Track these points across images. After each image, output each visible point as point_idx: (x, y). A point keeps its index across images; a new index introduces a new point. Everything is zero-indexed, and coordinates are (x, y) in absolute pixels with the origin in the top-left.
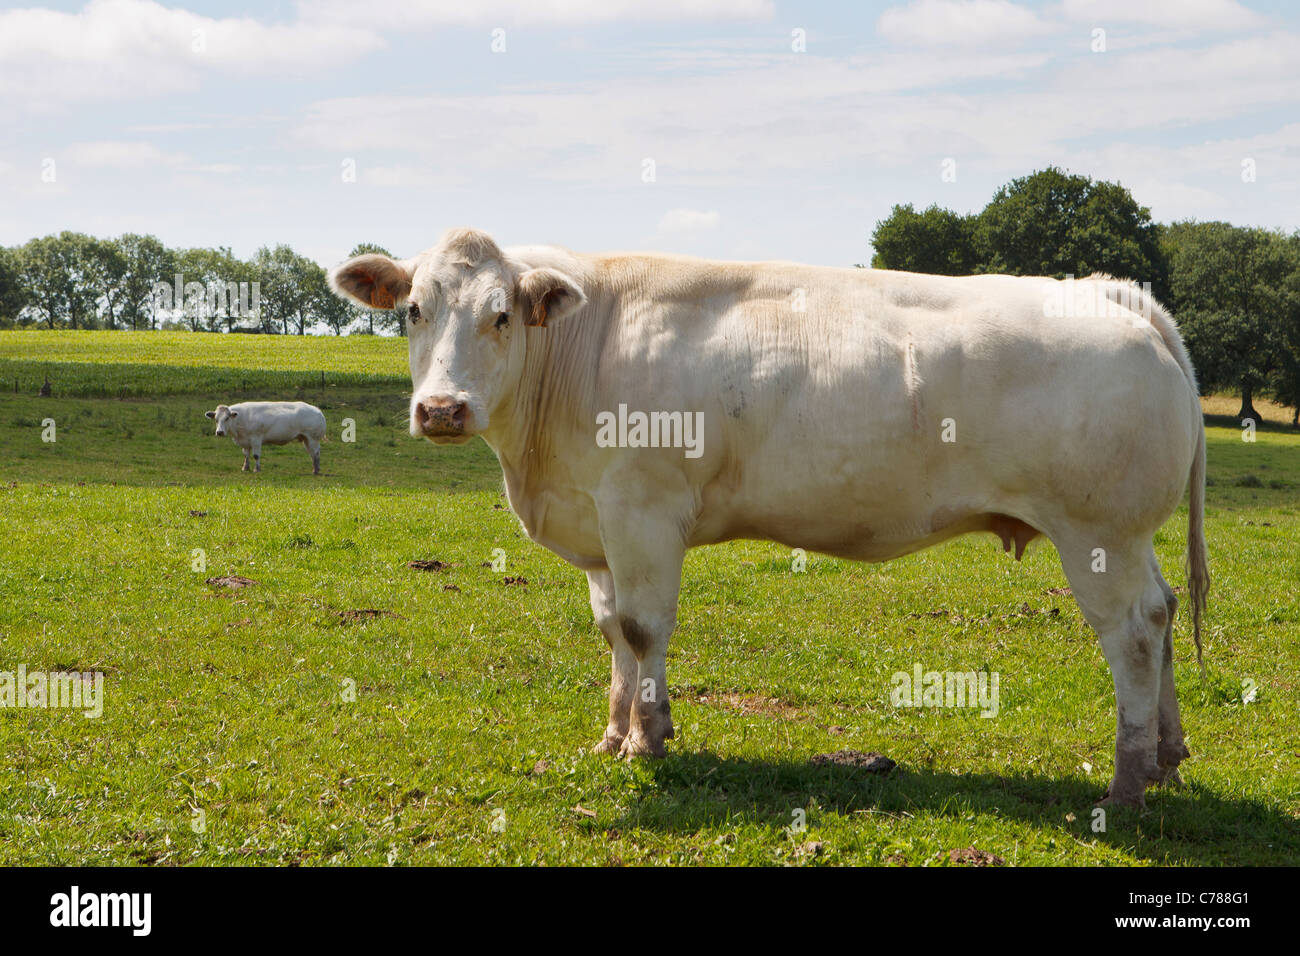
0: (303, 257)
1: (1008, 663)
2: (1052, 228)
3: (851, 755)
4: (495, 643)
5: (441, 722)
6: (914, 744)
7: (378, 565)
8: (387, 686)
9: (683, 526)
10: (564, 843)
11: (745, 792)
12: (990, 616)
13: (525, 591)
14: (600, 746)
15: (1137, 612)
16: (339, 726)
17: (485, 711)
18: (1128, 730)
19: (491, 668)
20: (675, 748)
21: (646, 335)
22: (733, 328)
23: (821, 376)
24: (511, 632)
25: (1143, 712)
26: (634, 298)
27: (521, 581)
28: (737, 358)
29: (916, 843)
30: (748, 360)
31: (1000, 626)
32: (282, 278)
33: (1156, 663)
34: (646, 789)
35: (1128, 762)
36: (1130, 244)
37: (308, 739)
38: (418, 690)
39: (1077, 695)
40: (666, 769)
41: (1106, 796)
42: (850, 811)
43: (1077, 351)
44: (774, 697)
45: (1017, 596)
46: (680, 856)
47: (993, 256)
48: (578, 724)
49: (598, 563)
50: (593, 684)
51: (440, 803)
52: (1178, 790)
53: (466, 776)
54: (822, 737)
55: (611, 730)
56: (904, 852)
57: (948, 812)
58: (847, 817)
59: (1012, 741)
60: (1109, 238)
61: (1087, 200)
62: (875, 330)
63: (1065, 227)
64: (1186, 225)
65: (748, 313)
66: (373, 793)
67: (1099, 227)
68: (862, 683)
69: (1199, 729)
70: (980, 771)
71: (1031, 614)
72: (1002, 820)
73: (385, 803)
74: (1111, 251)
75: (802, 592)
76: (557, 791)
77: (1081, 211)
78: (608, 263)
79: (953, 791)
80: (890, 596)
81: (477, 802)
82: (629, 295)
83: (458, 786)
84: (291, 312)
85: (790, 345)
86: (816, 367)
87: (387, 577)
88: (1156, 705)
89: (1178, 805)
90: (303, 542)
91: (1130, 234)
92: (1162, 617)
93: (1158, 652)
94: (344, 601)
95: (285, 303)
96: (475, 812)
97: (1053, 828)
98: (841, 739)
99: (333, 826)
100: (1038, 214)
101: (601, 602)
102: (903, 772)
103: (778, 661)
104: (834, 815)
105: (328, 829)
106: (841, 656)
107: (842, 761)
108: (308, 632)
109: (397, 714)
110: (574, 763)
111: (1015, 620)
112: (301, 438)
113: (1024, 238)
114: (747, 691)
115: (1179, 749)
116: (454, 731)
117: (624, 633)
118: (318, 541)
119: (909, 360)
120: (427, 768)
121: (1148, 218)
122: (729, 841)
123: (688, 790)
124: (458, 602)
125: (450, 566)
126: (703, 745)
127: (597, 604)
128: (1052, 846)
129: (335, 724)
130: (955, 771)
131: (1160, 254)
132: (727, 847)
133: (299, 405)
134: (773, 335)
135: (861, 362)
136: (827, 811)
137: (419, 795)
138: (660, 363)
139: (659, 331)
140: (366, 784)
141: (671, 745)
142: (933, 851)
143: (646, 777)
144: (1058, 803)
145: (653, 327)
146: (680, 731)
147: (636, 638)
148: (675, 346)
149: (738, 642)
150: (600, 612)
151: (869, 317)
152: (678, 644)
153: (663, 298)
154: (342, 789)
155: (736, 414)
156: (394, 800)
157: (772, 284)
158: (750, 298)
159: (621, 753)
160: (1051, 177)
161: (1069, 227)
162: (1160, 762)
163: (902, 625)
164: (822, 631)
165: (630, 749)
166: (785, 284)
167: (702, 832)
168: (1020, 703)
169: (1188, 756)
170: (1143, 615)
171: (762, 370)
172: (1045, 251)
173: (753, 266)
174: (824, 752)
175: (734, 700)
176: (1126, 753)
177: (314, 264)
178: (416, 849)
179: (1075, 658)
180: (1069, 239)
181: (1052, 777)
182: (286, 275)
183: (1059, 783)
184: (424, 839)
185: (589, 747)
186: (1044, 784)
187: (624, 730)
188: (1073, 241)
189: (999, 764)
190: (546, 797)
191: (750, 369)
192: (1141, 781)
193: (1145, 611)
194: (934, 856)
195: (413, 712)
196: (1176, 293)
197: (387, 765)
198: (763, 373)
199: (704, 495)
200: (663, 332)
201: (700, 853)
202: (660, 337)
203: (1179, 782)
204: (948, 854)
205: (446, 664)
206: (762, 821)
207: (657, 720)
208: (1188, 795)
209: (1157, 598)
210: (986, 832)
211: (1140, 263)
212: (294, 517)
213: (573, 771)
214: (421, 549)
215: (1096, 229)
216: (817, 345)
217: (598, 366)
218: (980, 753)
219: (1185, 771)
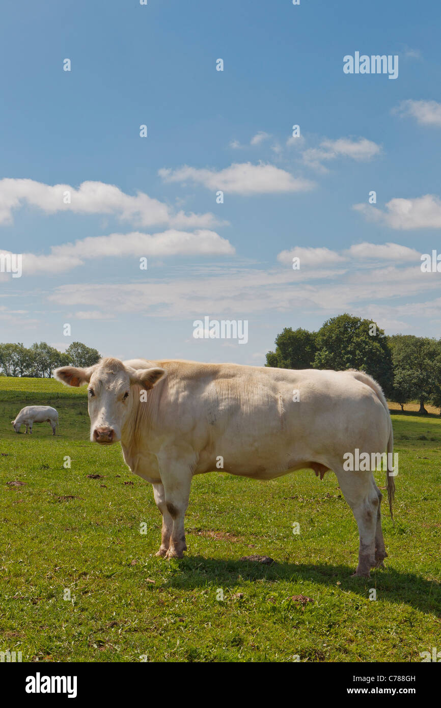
0: (51, 347)
1: (320, 517)
2: (346, 338)
3: (256, 557)
4: (120, 510)
5: (96, 543)
6: (282, 552)
7: (75, 476)
8: (76, 528)
9: (192, 467)
10: (141, 594)
11: (214, 572)
12: (314, 498)
13: (133, 487)
14: (158, 554)
15: (367, 500)
16: (56, 545)
17: (113, 539)
18: (363, 546)
19: (117, 520)
20: (188, 554)
21: (178, 393)
22: (212, 389)
23: (245, 409)
24: (126, 505)
25: (369, 540)
26: (173, 378)
27: (131, 483)
28: (213, 401)
29: (280, 593)
30: (217, 402)
31: (318, 502)
32: (43, 355)
33: (374, 520)
34: (175, 571)
35: (364, 559)
36: (376, 344)
37: (43, 550)
38: (88, 530)
39: (346, 531)
40: (183, 563)
41: (355, 573)
42: (255, 580)
43: (344, 399)
44: (228, 532)
45: (325, 490)
46: (187, 599)
47: (323, 348)
48: (150, 544)
49: (158, 481)
50: (156, 527)
51: (93, 578)
52: (383, 570)
53: (105, 566)
54: (245, 549)
55: (162, 547)
56: (274, 597)
57: (293, 580)
58: (253, 583)
59: (320, 550)
60: (368, 342)
61: (359, 327)
62: (267, 390)
63: (351, 337)
64: (398, 336)
65: (217, 384)
66: (67, 573)
67: (364, 337)
68: (263, 527)
69: (393, 544)
70: (306, 563)
71: (330, 497)
72: (314, 583)
73: (72, 577)
74: (369, 347)
75: (241, 488)
76: (140, 572)
77: (357, 331)
78: (162, 364)
79: (295, 571)
80: (276, 490)
81: (108, 577)
82: (171, 377)
83: (101, 570)
84: (46, 369)
85: (233, 396)
86: (243, 405)
87: (78, 482)
88: (374, 536)
89: (384, 576)
90: (46, 467)
91: (376, 340)
92: (376, 502)
93: (375, 516)
94: (60, 491)
95: (44, 365)
96: (107, 581)
97: (333, 586)
98: (253, 550)
99: (51, 587)
100: (340, 332)
101: (158, 497)
102: (276, 563)
103: (230, 518)
104: (248, 582)
105: (49, 588)
106: (255, 515)
107: (253, 559)
108: (46, 505)
109: (78, 541)
110: (147, 561)
111: (324, 500)
112: (49, 421)
113: (335, 341)
114: (217, 530)
115: (384, 554)
116: (101, 547)
117: (168, 509)
118: (51, 467)
119: (280, 402)
120: (89, 563)
121: (383, 334)
122: (206, 593)
123: (192, 571)
124: (106, 493)
125: (103, 477)
126: (199, 553)
127: (157, 497)
128: (333, 594)
129: (54, 545)
130: (297, 563)
131: (388, 348)
132: (205, 595)
133: (48, 407)
134: (227, 392)
135: (261, 403)
136: (246, 580)
137: (85, 574)
138: (183, 404)
139: (182, 391)
140: (65, 569)
141: (187, 553)
142: (286, 597)
143: (175, 566)
144: (336, 576)
145: (180, 390)
146: (189, 547)
147: (173, 511)
148: (188, 397)
149: (215, 510)
150: (157, 500)
151: (264, 386)
152: (191, 510)
153: (184, 378)
154: (55, 572)
155: (212, 423)
156: (75, 576)
157: (226, 373)
158: (217, 378)
159: (166, 556)
160: (345, 318)
161: (352, 337)
162: (376, 558)
163: (280, 502)
164: (248, 505)
165: (169, 555)
166: (232, 372)
167: (196, 589)
168: (324, 534)
169: (387, 556)
170: (369, 501)
171: (222, 406)
172: (344, 346)
173: (220, 365)
174: (246, 556)
175: (212, 534)
176: (363, 556)
177: (55, 349)
178: (83, 596)
179: (346, 515)
180: (352, 342)
181: (335, 565)
182: (44, 354)
183: (337, 567)
184: (86, 592)
185: (154, 554)
186: (332, 568)
187: (167, 547)
188: (354, 343)
189: (315, 560)
190: (135, 575)
191: (218, 406)
192: (368, 567)
193: (370, 500)
194: (286, 599)
195: (85, 540)
196: (394, 363)
197: (73, 561)
198: (223, 407)
199: (200, 455)
200: (184, 392)
201: (195, 598)
202: (183, 393)
203: (384, 567)
204: (291, 598)
205: (99, 519)
206: (220, 585)
207: (180, 543)
208: (386, 572)
209: (375, 495)
210: (307, 589)
211: (380, 351)
212: (43, 456)
213: (146, 564)
214: (92, 470)
215: (363, 338)
216: (244, 396)
217: (159, 405)
218: (307, 555)
219: (386, 562)
